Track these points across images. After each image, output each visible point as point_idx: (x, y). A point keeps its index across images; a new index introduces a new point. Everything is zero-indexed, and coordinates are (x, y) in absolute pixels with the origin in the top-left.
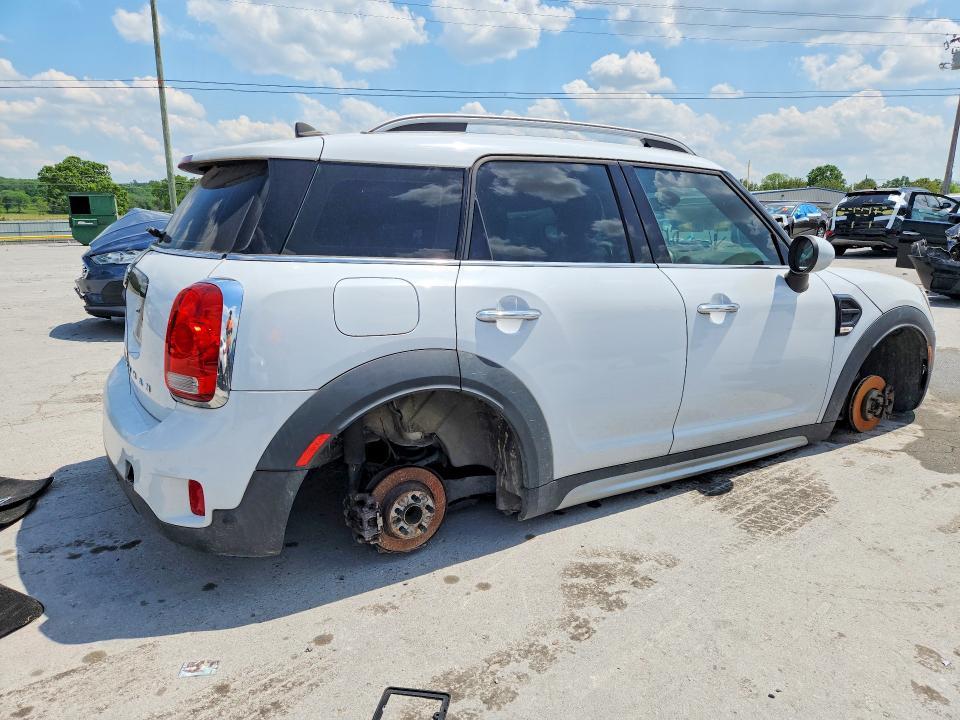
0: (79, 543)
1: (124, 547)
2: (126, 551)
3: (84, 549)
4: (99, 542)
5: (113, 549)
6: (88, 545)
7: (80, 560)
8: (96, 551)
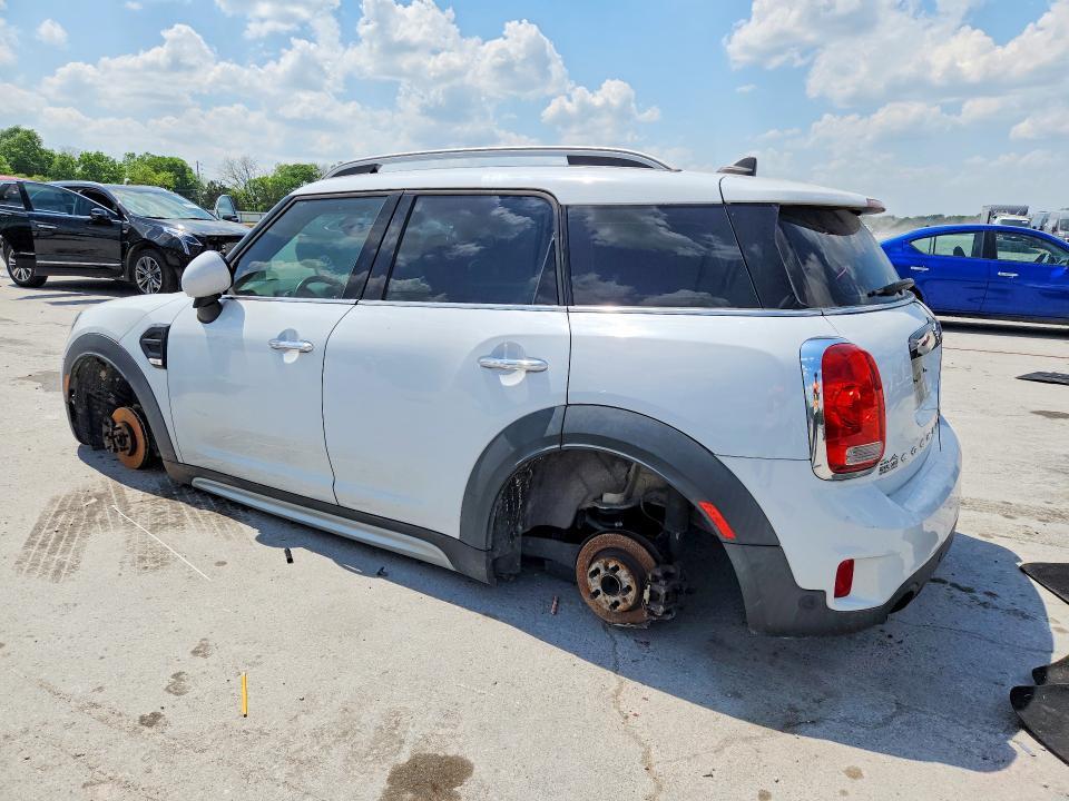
0: (985, 605)
1: (944, 582)
2: (943, 577)
3: (982, 598)
4: (965, 597)
5: (955, 585)
6: (975, 598)
7: (986, 589)
8: (969, 590)
